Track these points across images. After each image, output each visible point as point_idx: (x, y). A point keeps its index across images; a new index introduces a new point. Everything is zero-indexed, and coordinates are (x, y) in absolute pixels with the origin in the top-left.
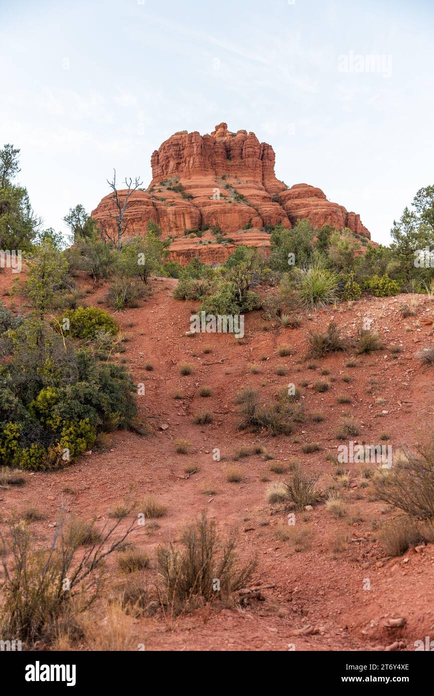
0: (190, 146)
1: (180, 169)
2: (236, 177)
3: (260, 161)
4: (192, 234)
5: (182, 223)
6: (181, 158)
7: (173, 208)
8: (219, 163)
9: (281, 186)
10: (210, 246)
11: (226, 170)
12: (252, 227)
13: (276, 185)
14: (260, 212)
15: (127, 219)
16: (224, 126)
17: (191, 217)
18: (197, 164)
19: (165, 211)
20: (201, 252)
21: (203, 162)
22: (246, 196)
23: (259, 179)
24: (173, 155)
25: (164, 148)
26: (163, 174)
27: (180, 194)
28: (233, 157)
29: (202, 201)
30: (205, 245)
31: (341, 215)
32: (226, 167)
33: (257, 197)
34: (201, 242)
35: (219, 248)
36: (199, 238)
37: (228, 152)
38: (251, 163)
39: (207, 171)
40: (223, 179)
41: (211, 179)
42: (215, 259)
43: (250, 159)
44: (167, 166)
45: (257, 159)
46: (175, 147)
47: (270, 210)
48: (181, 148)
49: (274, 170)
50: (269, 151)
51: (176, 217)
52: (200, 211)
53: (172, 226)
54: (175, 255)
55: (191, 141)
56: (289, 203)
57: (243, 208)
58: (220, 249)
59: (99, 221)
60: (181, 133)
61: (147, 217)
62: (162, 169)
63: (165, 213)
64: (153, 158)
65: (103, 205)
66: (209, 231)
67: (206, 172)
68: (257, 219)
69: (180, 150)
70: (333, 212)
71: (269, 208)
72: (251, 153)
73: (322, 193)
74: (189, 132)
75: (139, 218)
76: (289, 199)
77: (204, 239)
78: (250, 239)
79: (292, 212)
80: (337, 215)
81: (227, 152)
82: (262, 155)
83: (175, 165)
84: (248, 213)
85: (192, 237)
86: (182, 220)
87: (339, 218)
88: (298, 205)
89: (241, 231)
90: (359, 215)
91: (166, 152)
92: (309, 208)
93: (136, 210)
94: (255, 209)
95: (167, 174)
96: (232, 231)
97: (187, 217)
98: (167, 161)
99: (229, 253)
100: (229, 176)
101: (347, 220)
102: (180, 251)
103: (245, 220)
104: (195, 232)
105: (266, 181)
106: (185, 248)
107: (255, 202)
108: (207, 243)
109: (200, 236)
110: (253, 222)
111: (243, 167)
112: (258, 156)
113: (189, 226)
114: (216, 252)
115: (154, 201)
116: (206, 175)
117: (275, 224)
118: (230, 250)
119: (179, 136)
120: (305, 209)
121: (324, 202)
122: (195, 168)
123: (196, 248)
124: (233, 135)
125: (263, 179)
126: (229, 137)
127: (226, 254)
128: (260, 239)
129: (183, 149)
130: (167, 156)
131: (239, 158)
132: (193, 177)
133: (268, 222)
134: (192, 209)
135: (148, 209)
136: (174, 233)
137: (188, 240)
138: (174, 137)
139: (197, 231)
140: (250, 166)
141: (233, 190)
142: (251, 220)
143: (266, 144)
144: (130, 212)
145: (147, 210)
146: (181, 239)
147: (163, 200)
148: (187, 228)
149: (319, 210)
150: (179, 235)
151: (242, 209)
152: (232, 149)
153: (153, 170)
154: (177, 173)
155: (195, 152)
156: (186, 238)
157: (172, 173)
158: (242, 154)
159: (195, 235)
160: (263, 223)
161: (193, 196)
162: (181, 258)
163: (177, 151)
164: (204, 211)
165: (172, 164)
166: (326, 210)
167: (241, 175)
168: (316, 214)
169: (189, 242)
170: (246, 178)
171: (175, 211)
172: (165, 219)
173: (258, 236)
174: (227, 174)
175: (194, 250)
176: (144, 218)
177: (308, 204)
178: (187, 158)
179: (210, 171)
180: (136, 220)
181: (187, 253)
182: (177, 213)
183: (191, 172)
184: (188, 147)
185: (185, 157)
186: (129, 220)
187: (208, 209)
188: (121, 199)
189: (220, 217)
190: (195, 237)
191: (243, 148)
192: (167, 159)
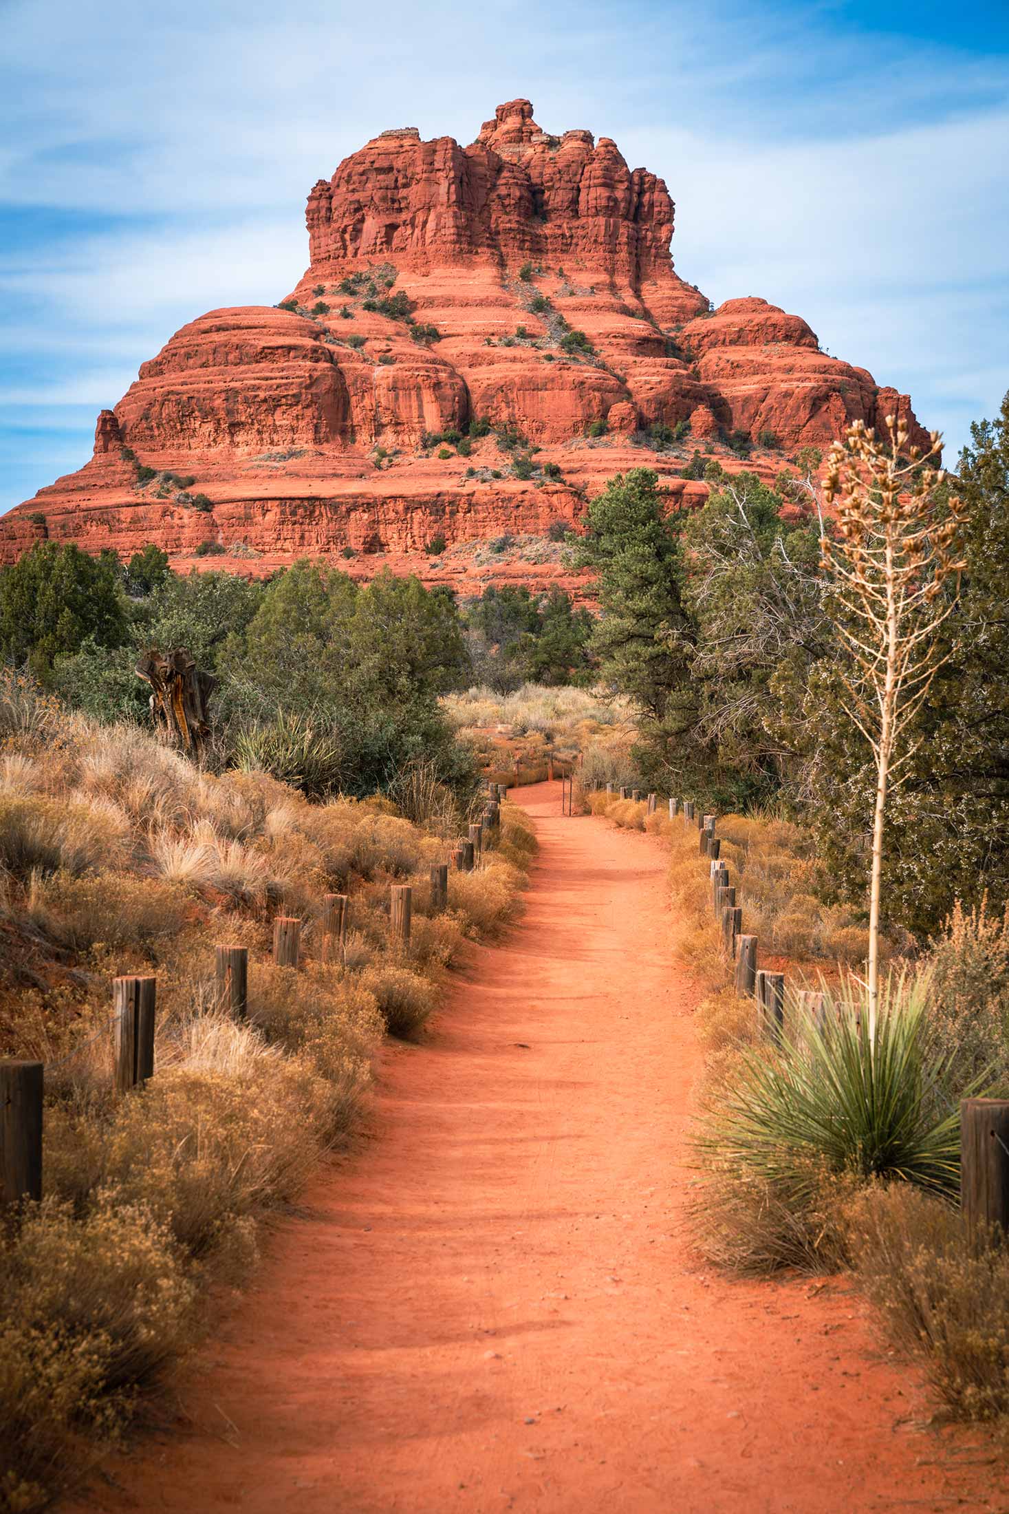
0: (428, 180)
1: (396, 242)
2: (561, 274)
3: (630, 224)
4: (445, 446)
5: (415, 413)
6: (400, 210)
7: (389, 370)
8: (509, 229)
9: (690, 301)
10: (498, 485)
11: (531, 251)
12: (610, 430)
13: (677, 298)
14: (629, 386)
15: (256, 396)
16: (524, 110)
17: (439, 399)
18: (448, 231)
19: (366, 379)
20: (474, 501)
21: (467, 227)
22: (592, 338)
23: (625, 279)
24: (376, 199)
25: (349, 175)
26: (345, 256)
27: (402, 326)
28: (552, 211)
29: (471, 347)
30: (484, 481)
31: (858, 397)
32: (532, 241)
33: (620, 341)
34: (471, 473)
35: (524, 492)
36: (464, 460)
37: (536, 198)
38: (603, 229)
39: (477, 253)
40: (524, 280)
41: (488, 280)
42: (512, 521)
43: (601, 219)
44: (357, 232)
45: (620, 219)
46: (380, 177)
47: (660, 382)
48: (401, 181)
50: (658, 196)
51: (397, 397)
52: (463, 381)
53: (385, 420)
54: (401, 507)
55: (432, 163)
56: (712, 358)
57: (586, 375)
58: (527, 497)
59: (173, 398)
60: (399, 136)
61: (315, 395)
62: (343, 240)
63: (367, 386)
64: (315, 204)
65: (183, 351)
66: (491, 439)
67: (474, 258)
68: (621, 409)
69: (396, 188)
70: (835, 389)
71: (656, 376)
72: (603, 203)
73: (807, 331)
74: (426, 137)
75: (293, 396)
76: (713, 345)
77: (477, 462)
78: (607, 469)
79: (718, 386)
80: (846, 398)
81: (534, 193)
82: (637, 209)
83: (382, 230)
84: (599, 390)
85: (446, 456)
86: (415, 404)
88: (738, 366)
89: (580, 441)
90: (908, 398)
91: (353, 191)
92: (769, 376)
93: (284, 373)
94: (618, 378)
95: (355, 254)
96: (554, 441)
97: (427, 396)
98: (358, 216)
99: (550, 507)
100: (540, 269)
101: (874, 410)
102: (414, 495)
103: (590, 411)
104: (453, 440)
105: (646, 286)
106: (430, 490)
107: (616, 356)
108: (488, 476)
109: (468, 453)
110: (613, 416)
111: (580, 243)
112: (623, 212)
113: (433, 422)
114: (514, 503)
115: (329, 346)
116: (471, 266)
117: (672, 422)
118: (555, 498)
119: (392, 145)
120: (757, 378)
121: (812, 359)
122: (444, 243)
123: (459, 490)
124: (552, 143)
125: (637, 279)
126: (539, 148)
127: (543, 510)
129: (407, 186)
130: (358, 201)
131: (568, 214)
132: (437, 272)
133: (655, 414)
134: (442, 375)
135: (315, 370)
136: (391, 440)
137: (434, 461)
138: (378, 144)
139: (457, 439)
141: (554, 317)
142: (607, 410)
143: (649, 175)
144: (267, 379)
145: (316, 374)
146: (412, 459)
147: (357, 342)
148: (429, 428)
149: (795, 384)
150: (403, 445)
151: (581, 379)
152: (549, 189)
153: (313, 238)
154: (387, 255)
155: (443, 198)
156: (428, 457)
157: (373, 253)
158: (577, 203)
159: (452, 449)
160: (640, 420)
161: (441, 331)
162: (418, 516)
163: (387, 188)
164: (476, 380)
165: (372, 226)
166: (815, 384)
167: (574, 265)
168: (788, 395)
169: (438, 470)
170: (590, 275)
171: (395, 380)
172: (366, 400)
173: (626, 459)
174: (533, 265)
175: (457, 495)
176: (306, 397)
177: (766, 365)
178: (420, 213)
179: (485, 253)
180: (284, 400)
181: (435, 503)
182: (399, 385)
183: (430, 255)
184: (422, 183)
185: (414, 209)
186: (265, 401)
187: (487, 376)
188: (235, 337)
189: (521, 398)
190: (452, 454)
191: (581, 185)
192: (357, 210)
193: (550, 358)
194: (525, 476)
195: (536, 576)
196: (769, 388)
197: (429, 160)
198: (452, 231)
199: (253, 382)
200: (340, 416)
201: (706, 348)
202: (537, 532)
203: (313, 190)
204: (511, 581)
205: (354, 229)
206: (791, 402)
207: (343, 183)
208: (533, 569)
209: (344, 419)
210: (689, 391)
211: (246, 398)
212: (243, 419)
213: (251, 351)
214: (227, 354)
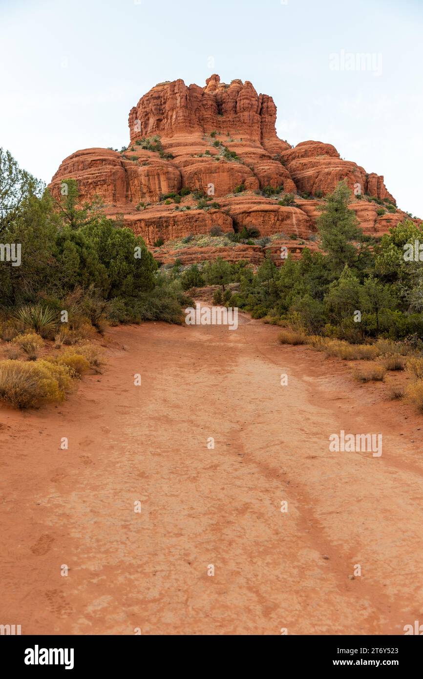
0: (172, 98)
1: (161, 127)
2: (228, 135)
3: (258, 115)
4: (169, 199)
5: (157, 187)
6: (163, 113)
7: (146, 168)
8: (207, 118)
9: (284, 146)
10: (188, 212)
11: (216, 127)
12: (245, 189)
13: (277, 144)
14: (256, 171)
15: (88, 182)
16: (216, 78)
17: (168, 179)
18: (180, 118)
19: (135, 172)
20: (176, 220)
21: (188, 117)
22: (240, 155)
23: (257, 138)
24: (153, 110)
25: (143, 102)
27: (157, 154)
28: (226, 111)
29: (183, 159)
30: (182, 211)
31: (360, 176)
32: (217, 123)
33: (253, 155)
34: (177, 208)
35: (199, 214)
36: (176, 204)
37: (219, 106)
38: (246, 117)
39: (193, 127)
40: (212, 137)
41: (197, 137)
42: (194, 228)
43: (246, 113)
44: (146, 125)
45: (254, 113)
46: (155, 101)
47: (269, 169)
48: (163, 101)
49: (276, 126)
50: (270, 104)
51: (149, 180)
52: (180, 173)
53: (145, 191)
54: (143, 225)
55: (174, 91)
56: (294, 163)
57: (234, 165)
58: (201, 216)
60: (163, 85)
61: (113, 180)
62: (141, 128)
63: (136, 175)
64: (131, 116)
65: (63, 167)
66: (190, 197)
67: (192, 129)
68: (250, 179)
69: (161, 105)
70: (350, 171)
71: (267, 167)
72: (247, 105)
73: (335, 150)
74: (172, 81)
75: (103, 180)
76: (294, 159)
77: (182, 206)
78: (242, 203)
79: (296, 174)
80: (355, 176)
82: (261, 109)
83: (156, 122)
84: (240, 172)
85: (169, 203)
86: (157, 182)
87: (358, 179)
88: (305, 165)
89: (232, 195)
90: (382, 177)
91: (145, 108)
92: (319, 167)
93: (100, 171)
94: (250, 168)
95: (146, 133)
96: (219, 196)
97: (162, 178)
98: (147, 118)
99: (212, 220)
100: (219, 133)
101: (367, 183)
102: (149, 219)
103: (236, 181)
104: (172, 197)
105: (266, 141)
106: (156, 216)
107: (250, 161)
108: (185, 209)
109: (178, 202)
110: (247, 184)
111: (237, 124)
112: (255, 110)
113: (165, 190)
114: (194, 219)
115: (123, 160)
116: (191, 132)
117: (275, 187)
118: (214, 216)
119: (160, 88)
120: (313, 169)
121: (337, 161)
122: (179, 123)
123: (170, 215)
124: (225, 86)
125: (262, 138)
126: (221, 89)
127: (209, 222)
128: (255, 203)
129: (165, 103)
130: (146, 112)
131: (232, 112)
132: (176, 135)
133: (267, 183)
134: (170, 169)
135: (113, 169)
136: (147, 199)
137: (164, 206)
138: (154, 89)
139: (174, 196)
140: (245, 121)
141: (223, 148)
142: (244, 181)
143: (266, 95)
144: (92, 174)
145: (113, 171)
146: (154, 206)
147: (135, 159)
148: (163, 192)
149: (332, 169)
150: (153, 201)
151: (232, 167)
152: (224, 102)
153: (131, 130)
154: (158, 132)
155: (178, 105)
156: (161, 204)
157: (153, 132)
158: (236, 107)
159: (172, 200)
160: (260, 185)
161: (174, 155)
162: (151, 228)
163: (157, 105)
164: (186, 171)
165: (152, 121)
166: (341, 169)
167: (234, 132)
168: (329, 174)
169: (163, 209)
170: (241, 136)
171: (148, 171)
172: (136, 182)
173: (252, 199)
174: (217, 132)
175: (168, 217)
176: (109, 181)
177: (318, 163)
178: (169, 112)
179: (197, 127)
180: (99, 183)
181: (158, 222)
182: (150, 174)
183: (173, 128)
184: (170, 99)
185: (167, 111)
186: (91, 183)
187: (190, 169)
188: (82, 159)
189: (205, 177)
190: (172, 203)
191: (237, 100)
192: (146, 115)
193: (218, 159)
194: (201, 207)
195: (202, 253)
196: (320, 171)
197: (172, 89)
198: (182, 118)
199: (87, 176)
200: (125, 189)
201: (290, 160)
202: (205, 233)
203: (131, 111)
204: (189, 256)
205: (145, 123)
206: (330, 177)
207: (141, 106)
208: (200, 250)
209: (127, 191)
210: (283, 173)
211: (84, 183)
212: (83, 193)
213: (87, 163)
214: (78, 166)
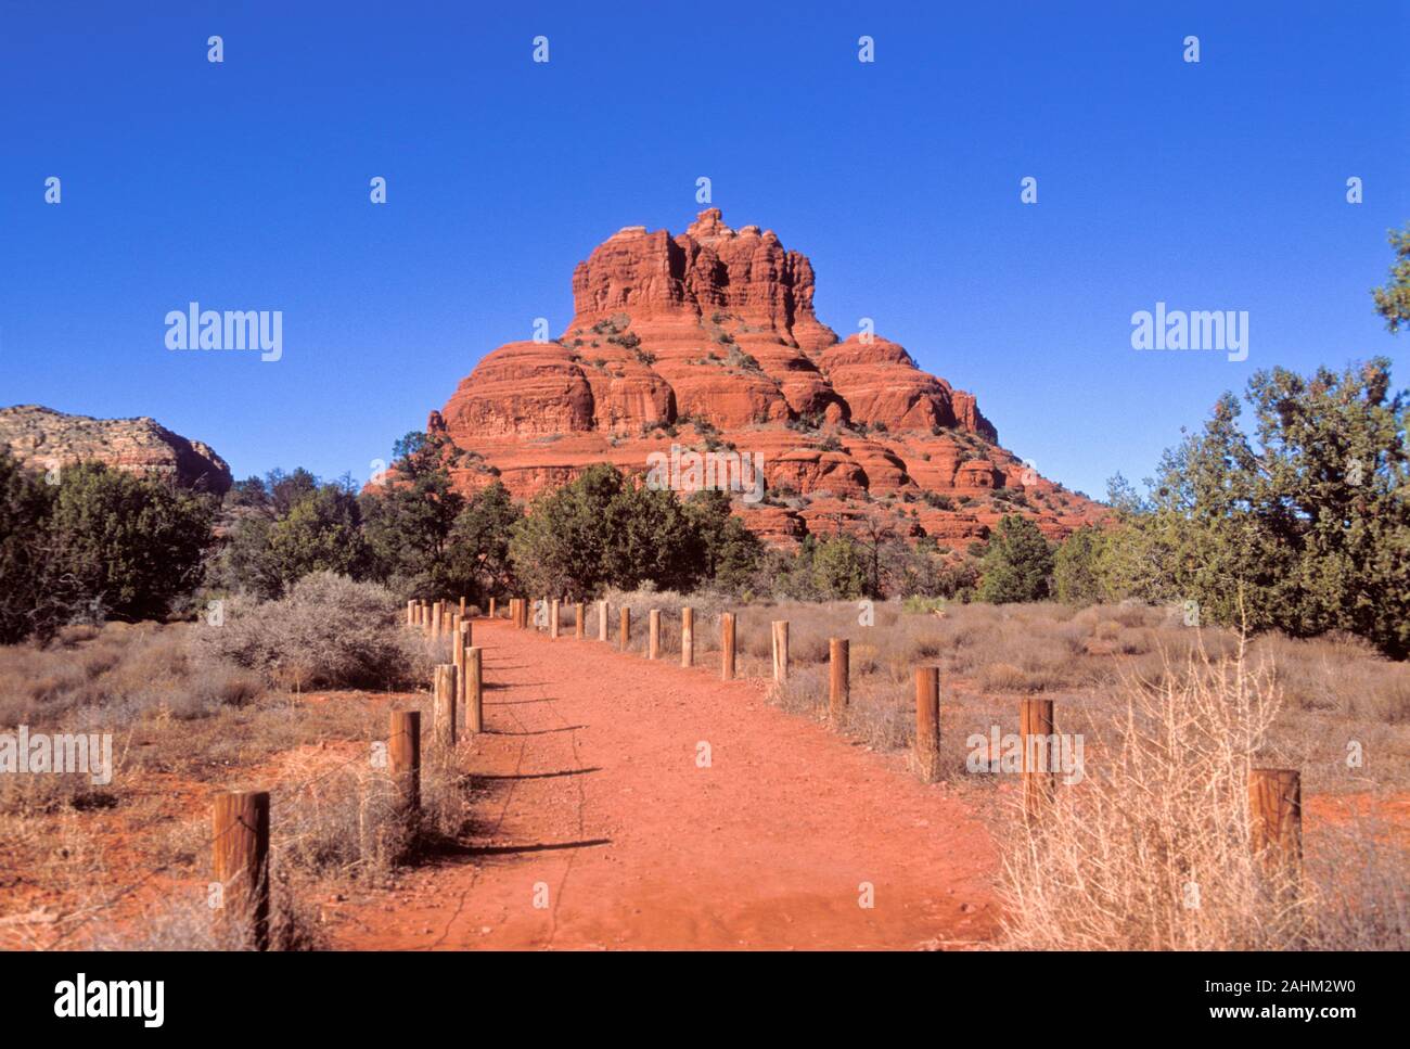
0: (650, 258)
1: (630, 300)
2: (739, 319)
3: (785, 287)
4: (658, 431)
5: (639, 410)
6: (632, 279)
7: (622, 381)
8: (705, 290)
9: (826, 337)
11: (719, 303)
12: (770, 419)
13: (817, 335)
14: (785, 389)
15: (532, 399)
16: (716, 214)
17: (655, 400)
18: (664, 292)
19: (606, 387)
21: (676, 289)
22: (760, 360)
23: (783, 323)
24: (617, 272)
25: (600, 258)
26: (596, 309)
27: (631, 353)
28: (733, 279)
29: (677, 366)
32: (719, 298)
36: (671, 440)
38: (767, 290)
39: (682, 306)
40: (715, 323)
41: (688, 323)
43: (767, 284)
44: (605, 294)
45: (780, 283)
46: (621, 258)
47: (805, 388)
48: (633, 260)
50: (804, 268)
51: (626, 399)
52: (672, 389)
53: (618, 415)
55: (653, 247)
57: (754, 381)
59: (478, 401)
61: (572, 398)
62: (596, 299)
63: (606, 392)
64: (577, 276)
65: (486, 371)
66: (690, 426)
67: (681, 309)
68: (777, 405)
69: (630, 264)
70: (923, 392)
75: (557, 398)
76: (841, 364)
78: (769, 445)
79: (846, 390)
80: (931, 398)
81: (720, 267)
82: (790, 277)
83: (621, 292)
84: (763, 392)
85: (659, 437)
86: (638, 403)
88: (858, 377)
89: (750, 427)
90: (975, 398)
91: (603, 267)
92: (879, 384)
93: (551, 384)
94: (777, 384)
95: (604, 309)
96: (733, 427)
97: (647, 398)
98: (605, 283)
100: (726, 317)
101: (952, 406)
102: (636, 464)
103: (756, 407)
104: (664, 428)
105: (797, 327)
107: (776, 370)
109: (674, 436)
110: (772, 411)
111: (753, 299)
112: (782, 278)
113: (651, 415)
115: (583, 367)
116: (680, 314)
119: (628, 237)
120: (871, 385)
121: (907, 373)
122: (661, 299)
125: (791, 323)
126: (725, 239)
128: (786, 445)
129: (637, 262)
130: (605, 274)
131: (744, 280)
132: (656, 318)
134: (658, 384)
135: (571, 381)
136: (622, 428)
137: (651, 441)
138: (619, 236)
139: (667, 427)
140: (765, 296)
141: (734, 346)
143: (798, 254)
144: (539, 388)
145: (572, 384)
146: (636, 440)
147: (600, 364)
148: (648, 419)
149: (897, 388)
150: (631, 431)
151: (751, 386)
152: (731, 264)
154: (624, 308)
155: (660, 270)
156: (647, 438)
157: (615, 307)
158: (750, 273)
159: (663, 433)
161: (657, 356)
163: (624, 265)
164: (680, 388)
165: (614, 289)
166: (911, 388)
167: (748, 314)
168: (892, 395)
170: (759, 320)
171: (625, 387)
172: (606, 401)
173: (782, 439)
174: (721, 314)
176: (565, 399)
177: (876, 376)
178: (645, 280)
179: (688, 306)
180: (550, 402)
182: (628, 391)
183: (652, 307)
184: (647, 261)
185: (642, 278)
186: (538, 402)
187: (687, 384)
188: (521, 360)
189: (710, 399)
190: (664, 436)
191: (753, 261)
192: (605, 279)
193: (730, 372)
194: (712, 450)
196: (879, 391)
197: (651, 245)
198: (667, 291)
199: (530, 390)
200: (588, 412)
201: (836, 366)
203: (576, 268)
205: (603, 292)
206: (894, 400)
207: (595, 263)
209: (591, 415)
210: (825, 394)
211: (525, 400)
212: (524, 415)
213: (530, 369)
214: (514, 372)
